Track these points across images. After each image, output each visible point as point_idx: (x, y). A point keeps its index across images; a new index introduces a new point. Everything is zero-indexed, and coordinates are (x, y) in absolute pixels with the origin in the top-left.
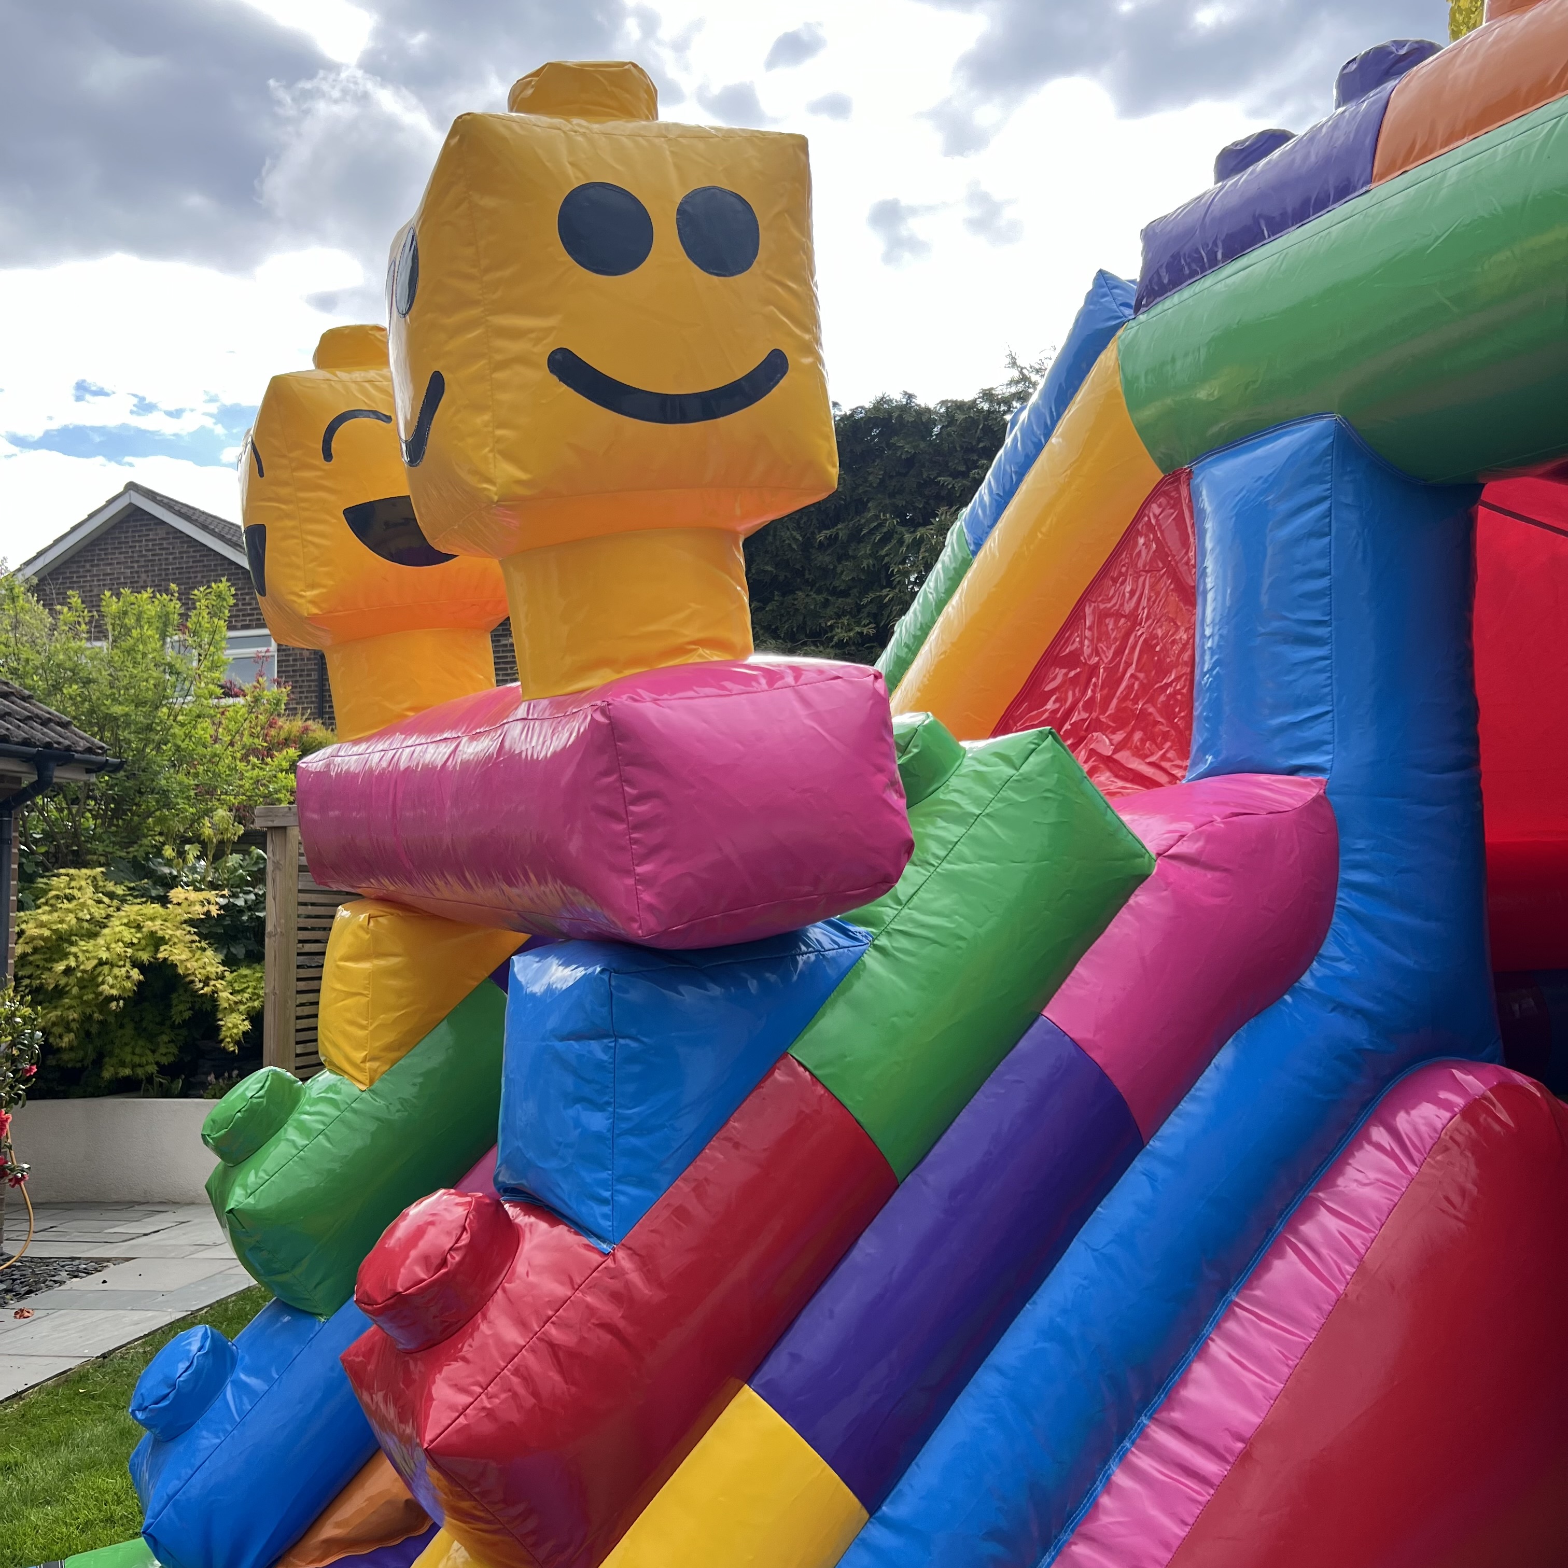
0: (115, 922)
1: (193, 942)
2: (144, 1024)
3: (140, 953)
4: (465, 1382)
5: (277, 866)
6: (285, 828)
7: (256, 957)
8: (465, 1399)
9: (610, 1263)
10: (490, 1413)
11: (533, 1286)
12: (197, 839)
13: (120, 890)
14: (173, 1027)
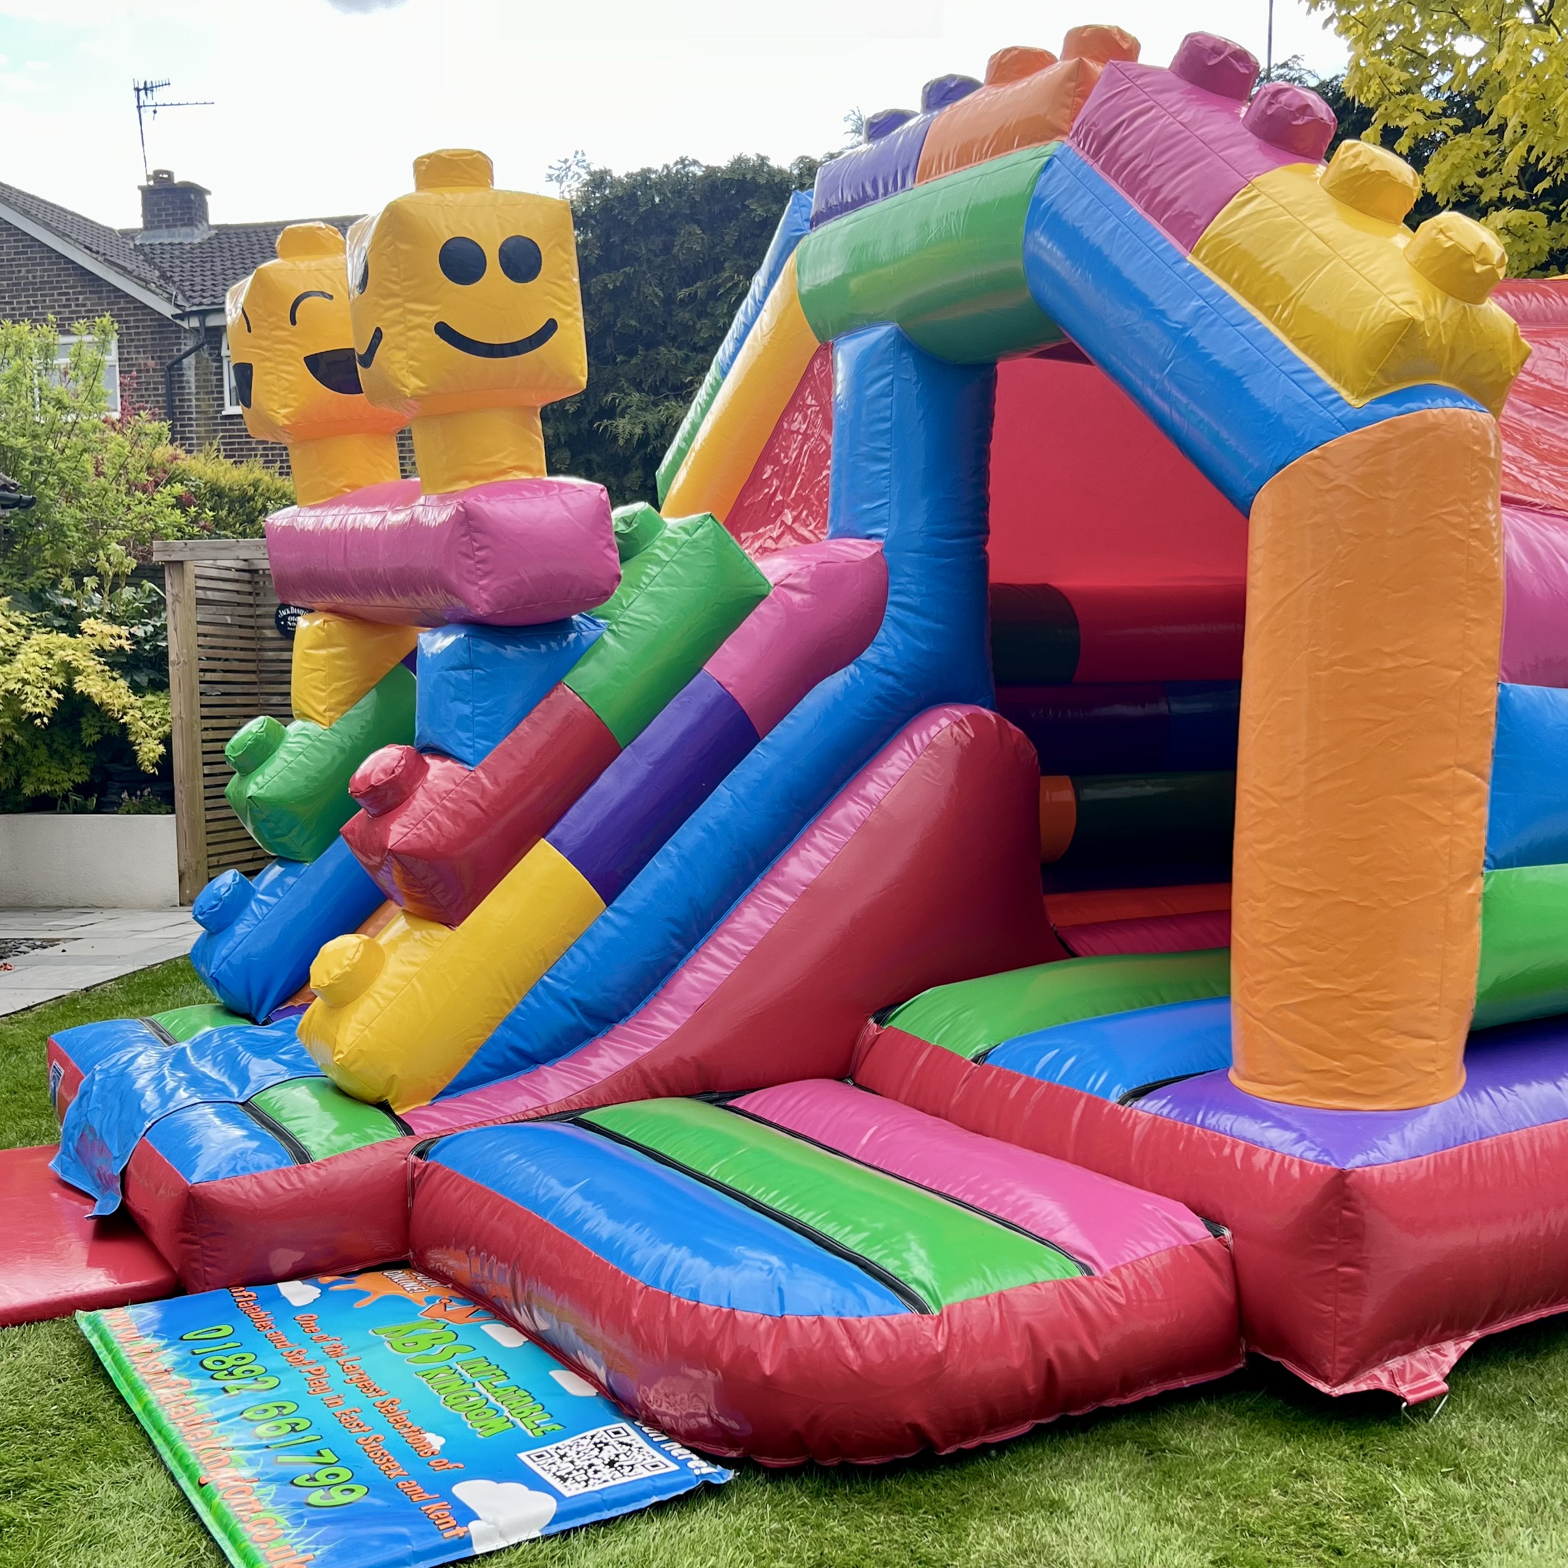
0: (25, 648)
1: (103, 671)
2: (55, 746)
3: (54, 678)
4: (407, 824)
5: (176, 598)
6: (182, 562)
7: (160, 685)
8: (407, 830)
9: (473, 774)
10: (419, 836)
11: (436, 785)
12: (92, 571)
13: (23, 621)
14: (84, 749)
